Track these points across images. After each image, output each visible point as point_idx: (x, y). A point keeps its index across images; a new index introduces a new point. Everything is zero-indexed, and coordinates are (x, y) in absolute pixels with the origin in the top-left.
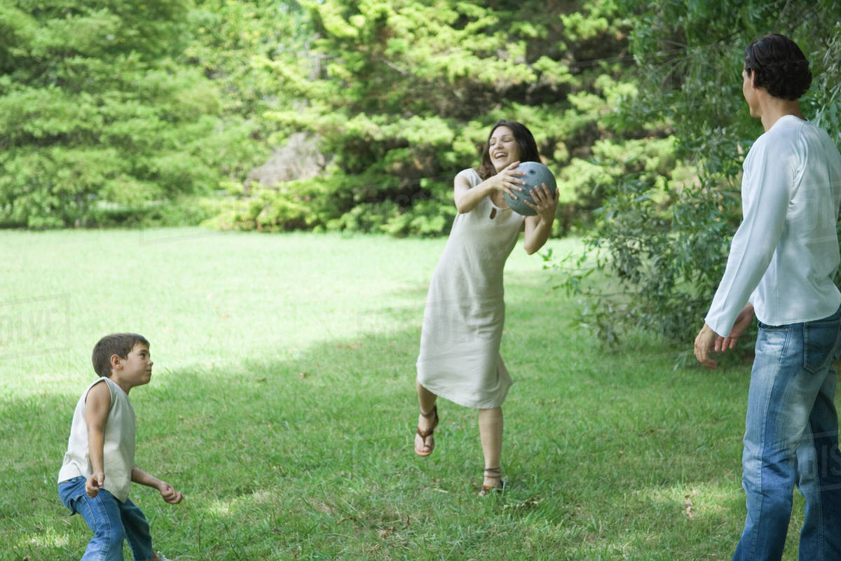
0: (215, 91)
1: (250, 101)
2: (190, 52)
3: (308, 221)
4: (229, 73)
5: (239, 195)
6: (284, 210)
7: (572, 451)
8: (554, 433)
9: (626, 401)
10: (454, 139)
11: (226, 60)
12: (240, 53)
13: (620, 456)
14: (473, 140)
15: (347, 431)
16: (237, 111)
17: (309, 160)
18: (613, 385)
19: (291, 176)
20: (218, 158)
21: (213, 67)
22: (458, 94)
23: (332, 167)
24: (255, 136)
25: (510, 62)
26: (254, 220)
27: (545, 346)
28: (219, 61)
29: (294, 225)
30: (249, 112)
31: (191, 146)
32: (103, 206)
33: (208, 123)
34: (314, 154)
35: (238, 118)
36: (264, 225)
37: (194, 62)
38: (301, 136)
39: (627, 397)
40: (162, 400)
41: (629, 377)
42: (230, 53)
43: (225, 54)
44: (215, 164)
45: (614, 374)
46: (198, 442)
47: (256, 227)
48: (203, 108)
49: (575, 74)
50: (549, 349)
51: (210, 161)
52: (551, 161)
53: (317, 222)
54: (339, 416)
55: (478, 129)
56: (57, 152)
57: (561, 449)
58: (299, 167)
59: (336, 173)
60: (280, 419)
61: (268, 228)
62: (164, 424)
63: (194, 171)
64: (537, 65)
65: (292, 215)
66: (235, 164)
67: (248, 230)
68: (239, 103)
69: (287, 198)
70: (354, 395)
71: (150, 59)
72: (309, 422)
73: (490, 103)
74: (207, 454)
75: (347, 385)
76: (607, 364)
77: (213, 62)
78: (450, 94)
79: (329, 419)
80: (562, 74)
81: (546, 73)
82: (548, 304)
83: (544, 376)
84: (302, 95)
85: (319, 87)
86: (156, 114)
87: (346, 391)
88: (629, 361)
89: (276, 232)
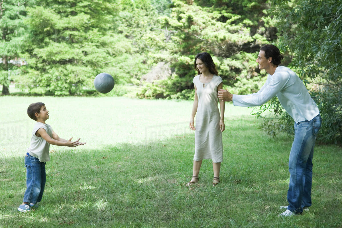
0: (129, 44)
1: (143, 48)
2: (120, 29)
3: (165, 95)
4: (134, 37)
5: (138, 85)
6: (155, 90)
7: (254, 169)
8: (250, 164)
9: (277, 156)
10: (221, 65)
11: (134, 32)
12: (139, 29)
13: (271, 171)
14: (228, 65)
15: (179, 162)
16: (138, 52)
17: (166, 71)
18: (273, 151)
19: (159, 78)
20: (129, 70)
21: (128, 34)
22: (223, 47)
23: (174, 75)
24: (144, 62)
25: (243, 34)
26: (144, 94)
27: (251, 139)
28: (131, 32)
29: (159, 96)
30: (142, 53)
31: (120, 65)
32: (84, 88)
33: (126, 56)
34: (168, 70)
35: (138, 55)
36: (147, 97)
37: (121, 32)
38: (163, 63)
39: (277, 155)
40: (115, 151)
41: (278, 149)
42: (135, 29)
43: (133, 29)
44: (128, 73)
45: (274, 148)
46: (129, 163)
47: (144, 97)
48: (124, 51)
49: (269, 41)
50: (252, 140)
51: (127, 71)
52: (259, 74)
53: (168, 95)
54: (176, 158)
55: (230, 61)
56: (69, 66)
57: (251, 168)
58: (162, 74)
59: (176, 77)
60: (156, 158)
61: (149, 97)
62: (117, 158)
63: (120, 75)
64: (254, 37)
65: (158, 92)
66: (136, 73)
67: (141, 98)
68: (138, 49)
69: (157, 86)
70: (182, 152)
71: (103, 31)
72: (166, 159)
73: (236, 51)
74: (132, 167)
75: (179, 149)
76: (272, 145)
77: (128, 33)
78: (220, 47)
79: (173, 158)
80: (264, 41)
81: (257, 40)
82: (254, 126)
83: (249, 148)
84: (163, 48)
85: (170, 45)
86: (105, 52)
87: (179, 150)
88: (280, 144)
89: (152, 99)
